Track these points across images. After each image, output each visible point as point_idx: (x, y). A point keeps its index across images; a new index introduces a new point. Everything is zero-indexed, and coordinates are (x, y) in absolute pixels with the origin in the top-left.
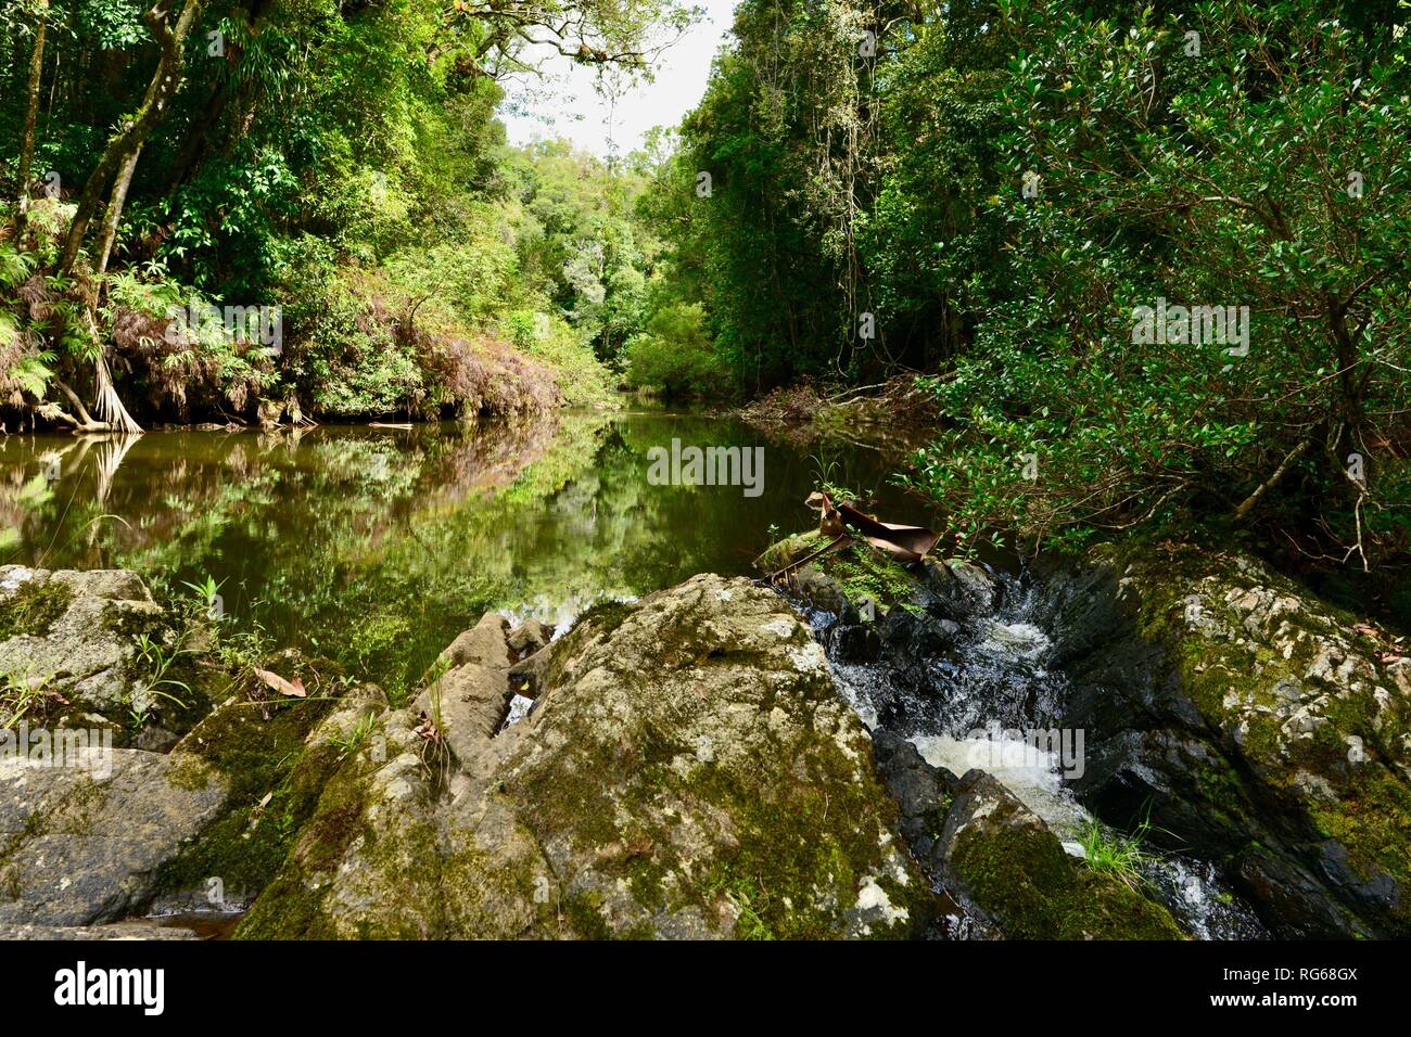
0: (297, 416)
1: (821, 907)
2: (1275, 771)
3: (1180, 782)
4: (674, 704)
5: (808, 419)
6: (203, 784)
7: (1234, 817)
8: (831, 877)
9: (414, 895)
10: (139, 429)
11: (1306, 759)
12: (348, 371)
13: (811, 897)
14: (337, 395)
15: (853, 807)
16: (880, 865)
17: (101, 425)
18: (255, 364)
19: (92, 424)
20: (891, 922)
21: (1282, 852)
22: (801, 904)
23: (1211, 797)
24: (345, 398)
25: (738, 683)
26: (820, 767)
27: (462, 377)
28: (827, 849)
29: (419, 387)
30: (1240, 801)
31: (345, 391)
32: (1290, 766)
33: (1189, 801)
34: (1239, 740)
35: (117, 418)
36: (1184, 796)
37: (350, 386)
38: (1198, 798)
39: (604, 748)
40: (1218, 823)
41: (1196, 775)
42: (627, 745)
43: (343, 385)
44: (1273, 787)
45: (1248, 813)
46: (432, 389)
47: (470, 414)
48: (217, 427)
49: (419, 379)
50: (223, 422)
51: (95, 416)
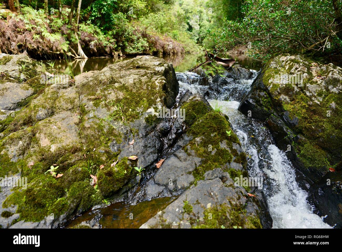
0: (121, 55)
1: (138, 111)
2: (276, 96)
3: (258, 102)
4: (121, 75)
5: (243, 53)
6: (28, 89)
7: (269, 109)
8: (142, 106)
9: (48, 102)
10: (87, 57)
11: (283, 92)
12: (132, 44)
13: (136, 109)
14: (130, 50)
15: (153, 94)
16: (155, 105)
17: (80, 57)
18: (111, 43)
19: (78, 57)
20: (153, 115)
21: (277, 116)
22: (133, 110)
23: (264, 104)
24: (131, 50)
25: (139, 72)
26: (149, 87)
27: (158, 45)
28: (143, 101)
29: (148, 47)
30: (271, 105)
31: (131, 49)
32: (280, 94)
33: (259, 106)
34: (269, 89)
35: (83, 55)
36: (258, 105)
37: (132, 48)
38: (261, 105)
39: (100, 81)
40: (265, 111)
41: (261, 99)
42: (105, 80)
43: (131, 47)
44: (275, 100)
45: (272, 108)
46: (151, 48)
47: (161, 54)
48: (104, 57)
49: (148, 45)
50: (105, 56)
51: (79, 55)
